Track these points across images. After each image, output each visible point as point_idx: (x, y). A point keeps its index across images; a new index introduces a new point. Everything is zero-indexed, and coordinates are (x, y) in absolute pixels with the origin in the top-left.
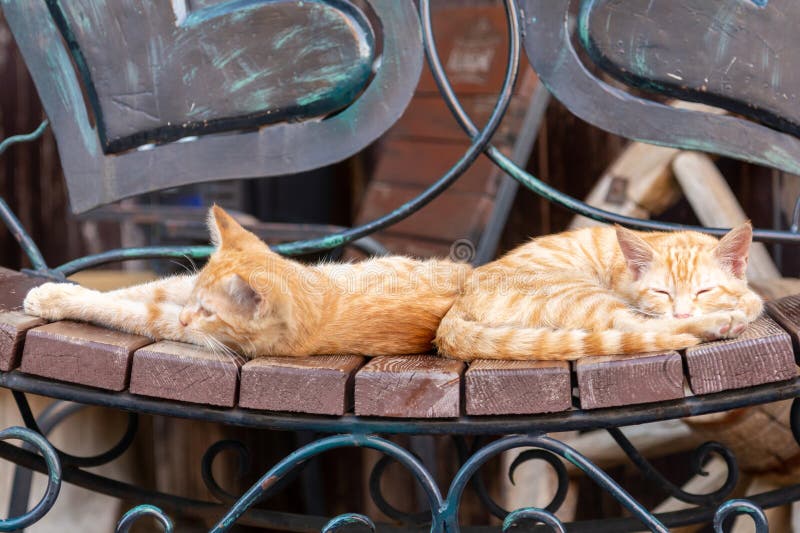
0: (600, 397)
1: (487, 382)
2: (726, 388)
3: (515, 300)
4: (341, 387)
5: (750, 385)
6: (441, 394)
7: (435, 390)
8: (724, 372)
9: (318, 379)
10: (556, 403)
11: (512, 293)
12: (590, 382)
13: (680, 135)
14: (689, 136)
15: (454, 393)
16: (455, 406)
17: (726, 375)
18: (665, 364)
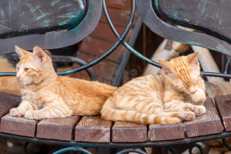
0: (156, 137)
1: (119, 131)
2: (198, 135)
3: (130, 100)
4: (70, 131)
5: (206, 134)
6: (104, 135)
7: (102, 133)
8: (198, 130)
9: (63, 129)
10: (142, 139)
11: (129, 97)
12: (154, 132)
13: (188, 40)
14: (191, 40)
15: (108, 135)
16: (109, 139)
17: (198, 131)
18: (178, 127)
